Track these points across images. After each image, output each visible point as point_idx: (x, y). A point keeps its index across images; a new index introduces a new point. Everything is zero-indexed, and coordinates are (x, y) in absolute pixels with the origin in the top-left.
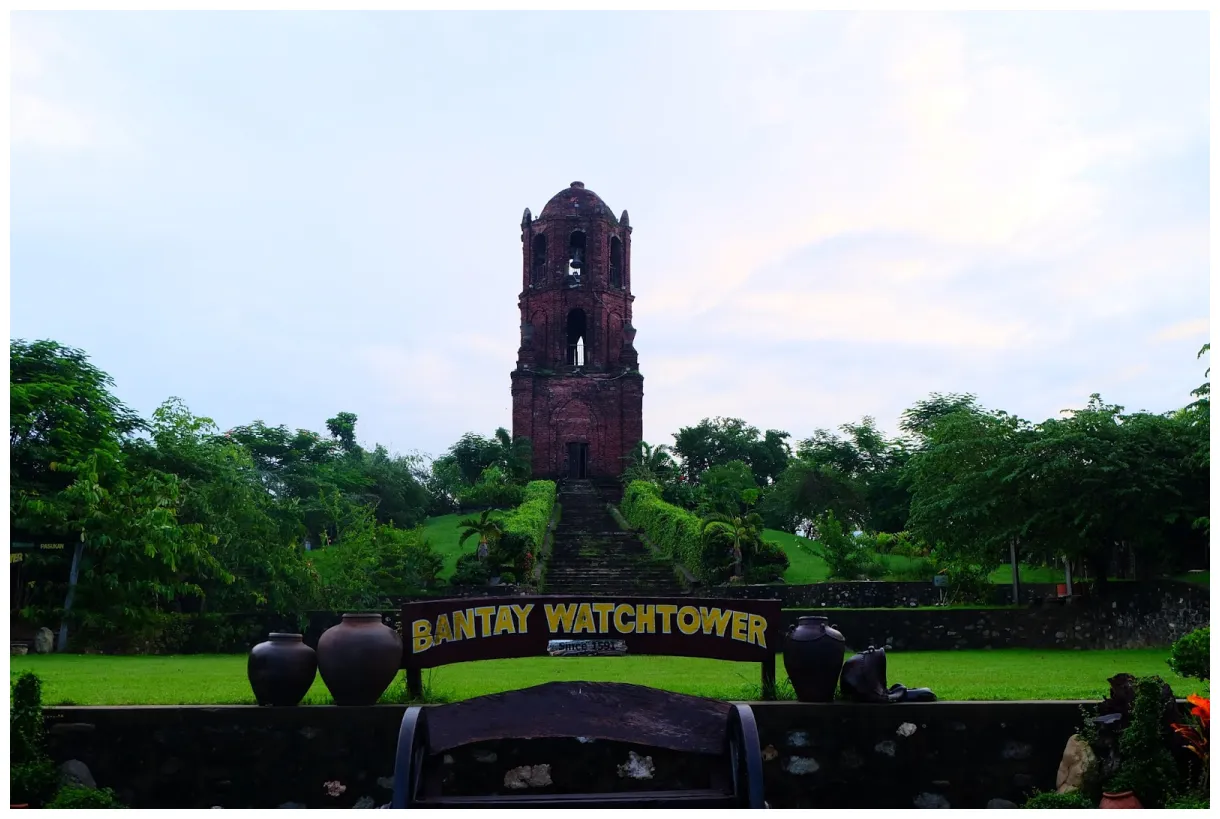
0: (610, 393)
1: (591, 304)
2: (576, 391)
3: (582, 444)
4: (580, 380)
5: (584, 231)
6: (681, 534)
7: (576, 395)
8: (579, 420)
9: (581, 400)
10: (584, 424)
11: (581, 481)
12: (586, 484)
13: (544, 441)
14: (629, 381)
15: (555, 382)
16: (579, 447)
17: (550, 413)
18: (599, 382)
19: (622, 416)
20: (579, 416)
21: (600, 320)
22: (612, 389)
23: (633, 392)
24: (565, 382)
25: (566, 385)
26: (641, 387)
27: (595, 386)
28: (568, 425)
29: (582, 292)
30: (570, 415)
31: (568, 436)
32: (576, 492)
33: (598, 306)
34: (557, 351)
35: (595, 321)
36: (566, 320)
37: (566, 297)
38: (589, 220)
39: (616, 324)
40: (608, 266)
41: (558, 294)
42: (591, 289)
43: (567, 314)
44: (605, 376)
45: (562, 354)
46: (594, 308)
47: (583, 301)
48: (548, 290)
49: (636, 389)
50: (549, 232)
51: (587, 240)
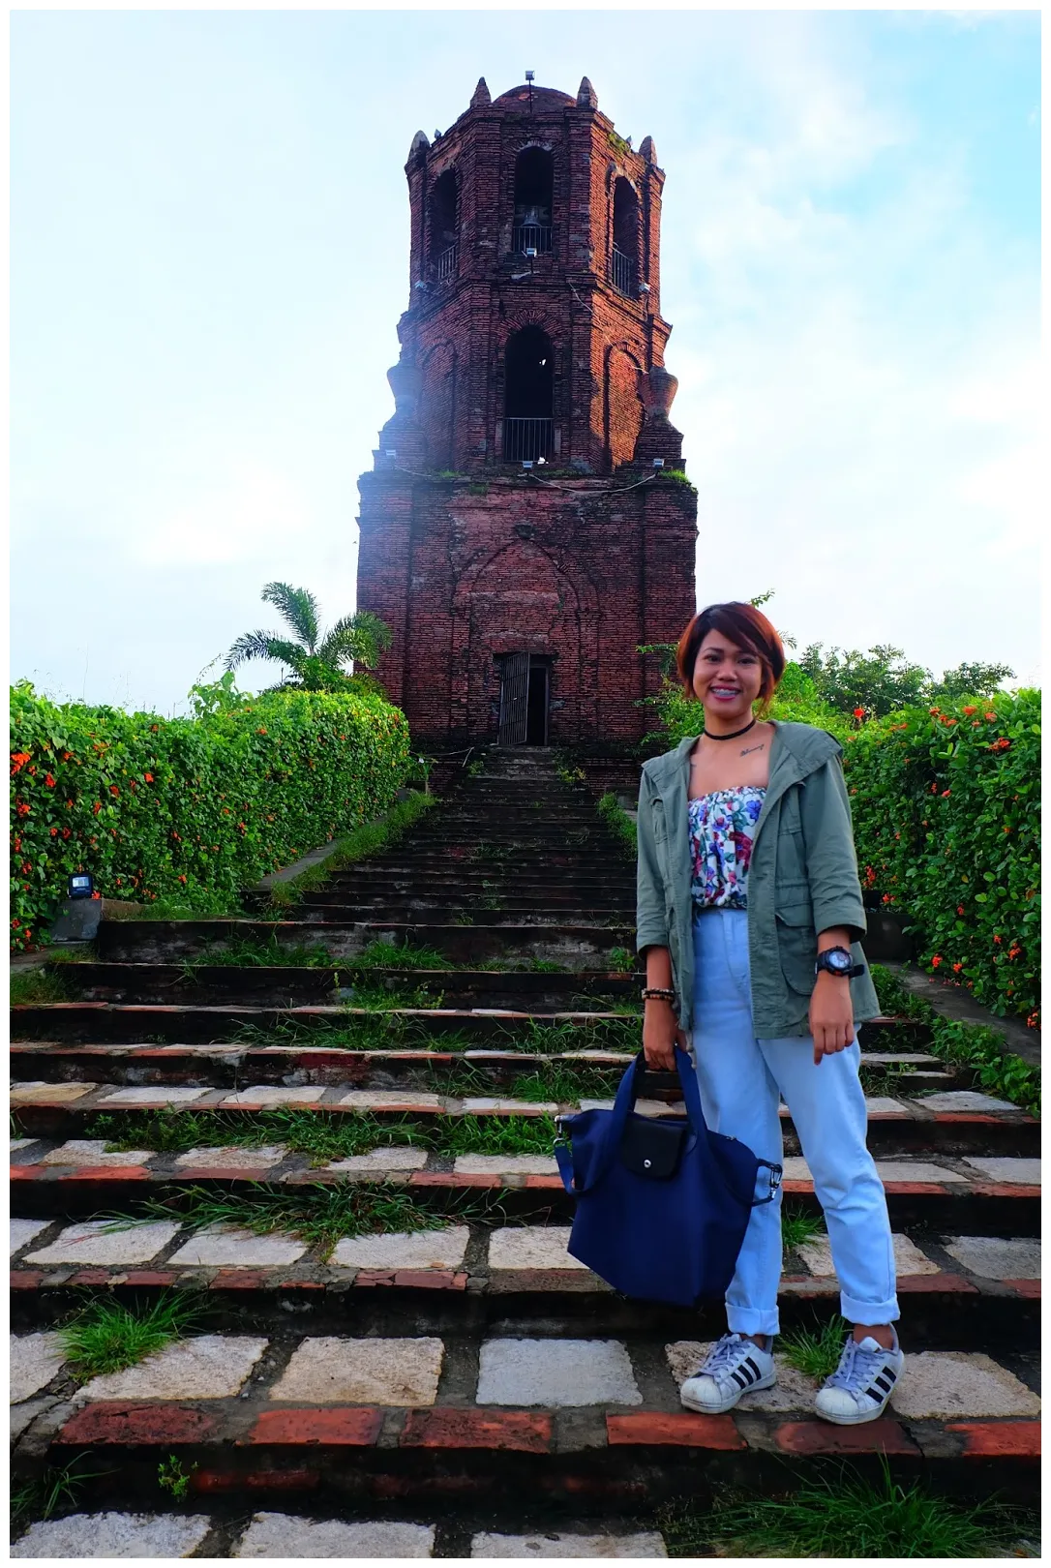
0: (612, 530)
1: (566, 318)
2: (524, 522)
3: (535, 658)
4: (532, 495)
5: (547, 148)
6: (869, 803)
7: (522, 534)
8: (531, 597)
9: (538, 545)
10: (541, 607)
11: (530, 749)
12: (547, 757)
13: (437, 648)
14: (665, 497)
15: (470, 500)
16: (525, 666)
17: (455, 579)
18: (583, 501)
19: (641, 587)
20: (529, 587)
21: (586, 354)
22: (617, 517)
23: (670, 525)
24: (496, 500)
25: (497, 508)
26: (691, 513)
27: (574, 510)
28: (499, 609)
29: (543, 289)
30: (506, 584)
31: (500, 634)
32: (513, 774)
33: (581, 322)
34: (478, 429)
35: (575, 358)
36: (501, 355)
37: (501, 302)
38: (562, 120)
39: (626, 376)
40: (607, 237)
41: (483, 293)
42: (565, 280)
43: (505, 340)
44: (597, 486)
45: (490, 438)
46: (571, 327)
47: (545, 311)
48: (458, 288)
49: (679, 517)
50: (464, 155)
51: (557, 168)
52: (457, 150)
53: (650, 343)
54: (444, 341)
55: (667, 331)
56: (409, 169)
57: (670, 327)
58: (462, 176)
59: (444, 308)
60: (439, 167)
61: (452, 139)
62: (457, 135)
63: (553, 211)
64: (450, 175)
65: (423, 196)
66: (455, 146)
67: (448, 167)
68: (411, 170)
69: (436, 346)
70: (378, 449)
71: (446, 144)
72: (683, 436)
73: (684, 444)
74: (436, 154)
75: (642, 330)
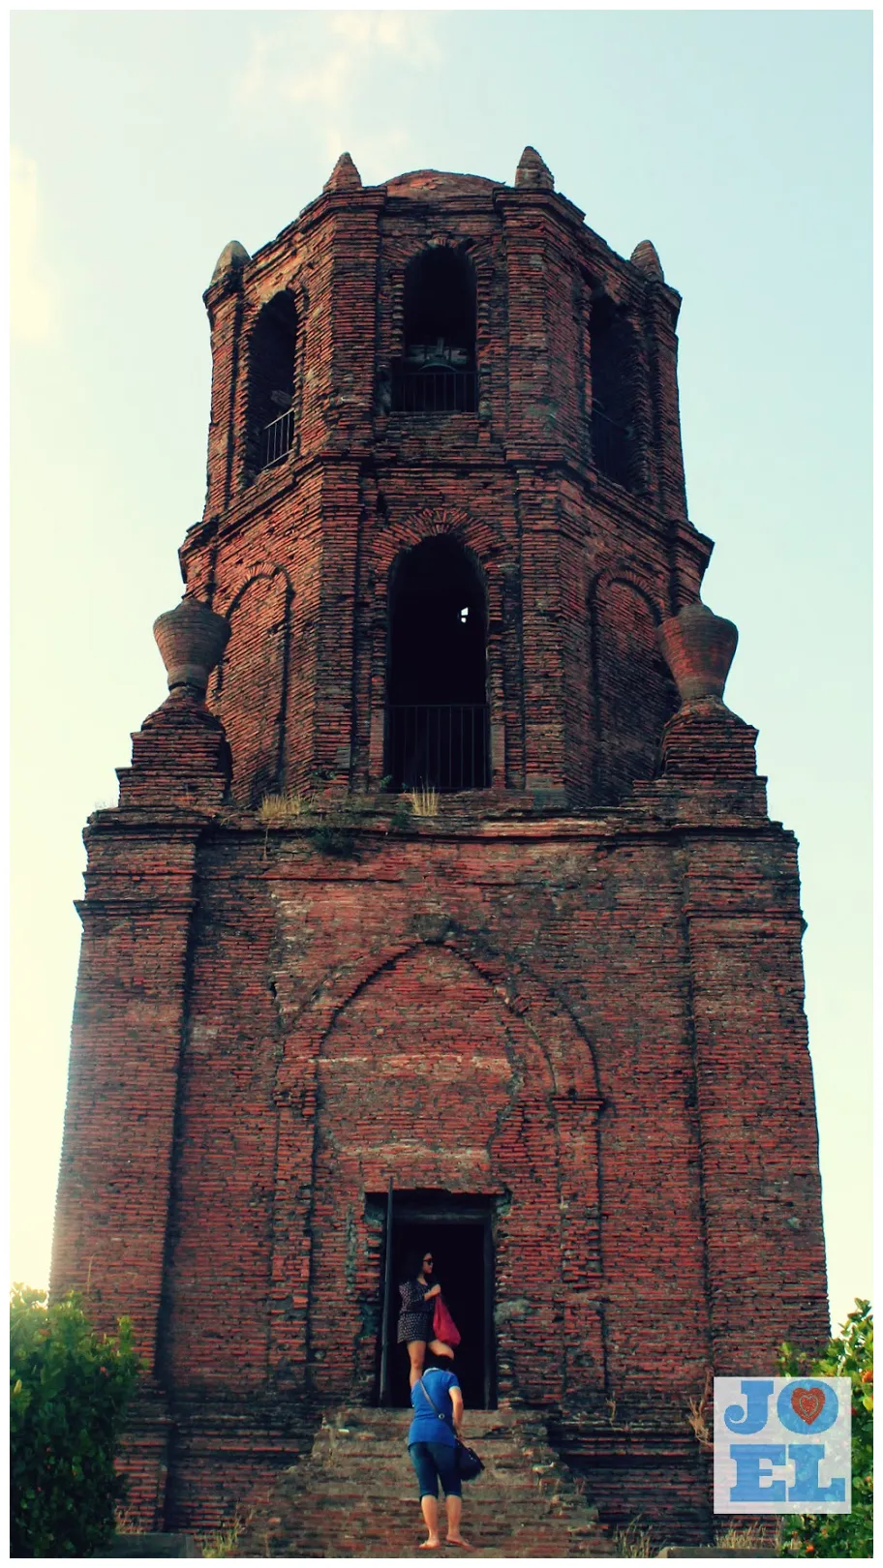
0: (619, 921)
2: (433, 908)
7: (428, 933)
8: (447, 1065)
9: (462, 955)
10: (472, 1087)
15: (316, 864)
17: (283, 1029)
18: (556, 862)
20: (444, 1044)
22: (630, 895)
23: (743, 911)
24: (372, 864)
25: (376, 880)
27: (538, 883)
29: (464, 471)
30: (394, 1039)
31: (379, 1149)
33: (535, 527)
34: (334, 727)
35: (528, 591)
36: (381, 589)
37: (381, 496)
38: (490, 207)
39: (630, 627)
40: (580, 387)
41: (345, 481)
42: (504, 455)
43: (386, 562)
44: (585, 832)
45: (359, 741)
46: (518, 536)
47: (467, 509)
48: (296, 474)
49: (762, 892)
50: (310, 266)
51: (481, 278)
52: (297, 261)
53: (674, 570)
54: (268, 568)
55: (704, 549)
56: (212, 301)
57: (710, 544)
58: (307, 298)
59: (270, 512)
60: (265, 292)
61: (290, 246)
62: (299, 237)
63: (478, 346)
64: (284, 302)
65: (237, 334)
66: (294, 254)
67: (282, 287)
68: (214, 298)
69: (253, 579)
70: (129, 765)
71: (278, 253)
72: (756, 733)
73: (760, 746)
74: (260, 271)
75: (656, 547)
